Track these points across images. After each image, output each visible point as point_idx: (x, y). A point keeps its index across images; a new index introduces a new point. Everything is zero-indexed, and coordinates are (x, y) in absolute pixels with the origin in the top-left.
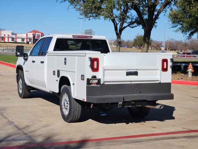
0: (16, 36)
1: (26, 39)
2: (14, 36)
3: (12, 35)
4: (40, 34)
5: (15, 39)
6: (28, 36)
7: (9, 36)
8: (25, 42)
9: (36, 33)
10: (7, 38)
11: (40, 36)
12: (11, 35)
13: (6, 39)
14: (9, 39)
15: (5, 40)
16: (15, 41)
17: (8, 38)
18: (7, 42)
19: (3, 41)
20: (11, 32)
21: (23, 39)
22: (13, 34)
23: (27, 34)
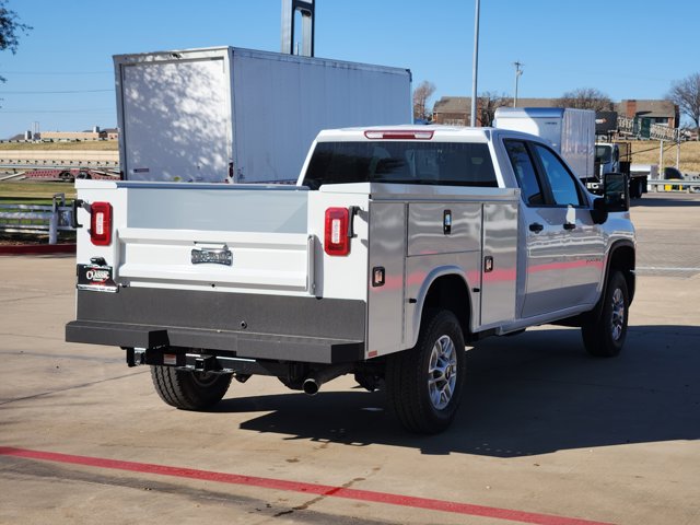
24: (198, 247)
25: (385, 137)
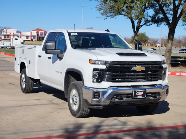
0: (21, 34)
2: (19, 34)
4: (44, 32)
5: (20, 37)
6: (32, 34)
8: (30, 39)
9: (40, 31)
11: (43, 34)
12: (16, 33)
13: (11, 36)
17: (14, 36)
19: (9, 39)
20: (16, 30)
21: (27, 37)
22: (18, 32)
23: (31, 32)
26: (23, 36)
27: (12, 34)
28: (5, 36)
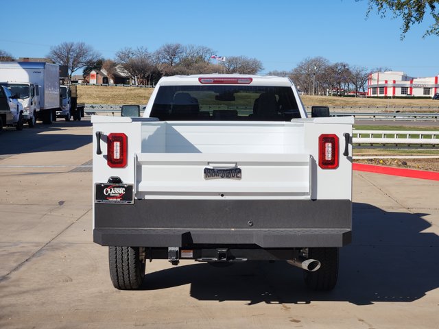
0: (411, 82)
1: (434, 89)
2: (407, 84)
3: (403, 80)
5: (409, 89)
7: (397, 83)
8: (432, 95)
10: (392, 89)
12: (399, 81)
13: (388, 89)
14: (396, 89)
15: (386, 93)
16: (409, 93)
17: (394, 88)
18: (390, 97)
19: (383, 95)
20: (402, 74)
21: (427, 90)
22: (405, 78)
23: (436, 78)
24: (210, 167)
25: (215, 82)
26: (418, 87)
27: (390, 83)
28: (374, 88)
